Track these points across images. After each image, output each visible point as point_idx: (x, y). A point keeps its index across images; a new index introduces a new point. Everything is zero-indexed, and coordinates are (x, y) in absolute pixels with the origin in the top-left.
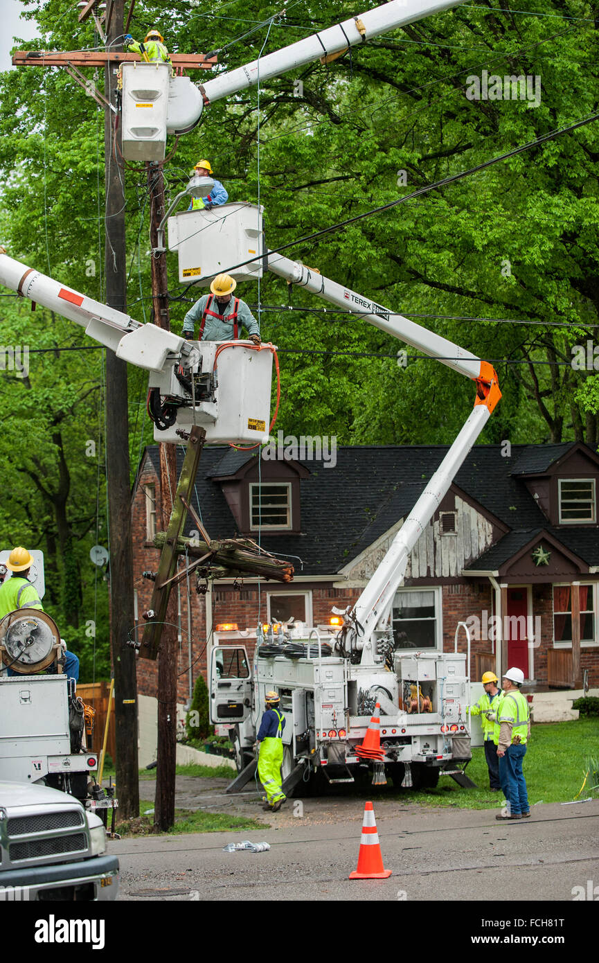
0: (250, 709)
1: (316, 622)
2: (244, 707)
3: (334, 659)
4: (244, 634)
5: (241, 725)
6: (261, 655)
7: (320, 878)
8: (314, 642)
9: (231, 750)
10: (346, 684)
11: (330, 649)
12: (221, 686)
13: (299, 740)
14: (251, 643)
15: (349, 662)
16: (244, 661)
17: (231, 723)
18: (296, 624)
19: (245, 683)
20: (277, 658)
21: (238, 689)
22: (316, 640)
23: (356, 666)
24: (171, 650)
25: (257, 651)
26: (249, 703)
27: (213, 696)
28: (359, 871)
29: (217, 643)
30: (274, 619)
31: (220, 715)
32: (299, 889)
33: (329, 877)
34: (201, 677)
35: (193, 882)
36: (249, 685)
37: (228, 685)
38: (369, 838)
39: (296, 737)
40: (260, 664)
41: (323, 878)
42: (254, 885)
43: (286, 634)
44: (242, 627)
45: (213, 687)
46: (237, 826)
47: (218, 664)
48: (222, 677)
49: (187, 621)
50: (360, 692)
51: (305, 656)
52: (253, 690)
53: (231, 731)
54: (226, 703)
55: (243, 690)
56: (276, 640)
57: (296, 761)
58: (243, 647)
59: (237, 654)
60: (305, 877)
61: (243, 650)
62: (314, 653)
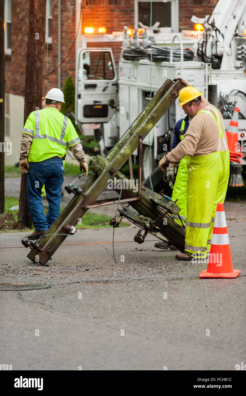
0: (114, 110)
1: (182, 27)
2: (110, 108)
3: (196, 63)
4: (111, 38)
5: (105, 125)
6: (126, 57)
7: (171, 276)
8: (177, 47)
9: (96, 149)
10: (207, 88)
11: (192, 53)
12: (88, 87)
13: (160, 141)
14: (116, 46)
15: (210, 67)
16: (110, 63)
17: (97, 123)
18: (162, 29)
19: (110, 85)
20: (142, 61)
21: (104, 90)
22: (179, 44)
23: (216, 71)
24: (38, 51)
25: (122, 54)
26: (114, 104)
27: (79, 96)
28: (209, 271)
29: (84, 46)
30: (141, 24)
31: (86, 115)
32: (150, 287)
33: (180, 275)
34: (70, 79)
35: (49, 277)
36: (115, 87)
37: (94, 86)
38: (219, 239)
39: (158, 138)
40: (125, 66)
41: (175, 276)
42: (107, 282)
43: (151, 38)
44: (110, 31)
45: (80, 89)
46: (97, 224)
47: (86, 66)
48: (89, 78)
49: (57, 24)
50: (220, 96)
51: (167, 60)
52: (117, 91)
53: (96, 131)
54: (92, 103)
55: (108, 91)
56: (141, 44)
57: (158, 161)
58: (110, 50)
59: (104, 57)
60: (157, 275)
61: (109, 53)
62: (177, 56)
